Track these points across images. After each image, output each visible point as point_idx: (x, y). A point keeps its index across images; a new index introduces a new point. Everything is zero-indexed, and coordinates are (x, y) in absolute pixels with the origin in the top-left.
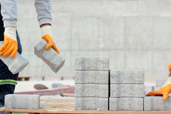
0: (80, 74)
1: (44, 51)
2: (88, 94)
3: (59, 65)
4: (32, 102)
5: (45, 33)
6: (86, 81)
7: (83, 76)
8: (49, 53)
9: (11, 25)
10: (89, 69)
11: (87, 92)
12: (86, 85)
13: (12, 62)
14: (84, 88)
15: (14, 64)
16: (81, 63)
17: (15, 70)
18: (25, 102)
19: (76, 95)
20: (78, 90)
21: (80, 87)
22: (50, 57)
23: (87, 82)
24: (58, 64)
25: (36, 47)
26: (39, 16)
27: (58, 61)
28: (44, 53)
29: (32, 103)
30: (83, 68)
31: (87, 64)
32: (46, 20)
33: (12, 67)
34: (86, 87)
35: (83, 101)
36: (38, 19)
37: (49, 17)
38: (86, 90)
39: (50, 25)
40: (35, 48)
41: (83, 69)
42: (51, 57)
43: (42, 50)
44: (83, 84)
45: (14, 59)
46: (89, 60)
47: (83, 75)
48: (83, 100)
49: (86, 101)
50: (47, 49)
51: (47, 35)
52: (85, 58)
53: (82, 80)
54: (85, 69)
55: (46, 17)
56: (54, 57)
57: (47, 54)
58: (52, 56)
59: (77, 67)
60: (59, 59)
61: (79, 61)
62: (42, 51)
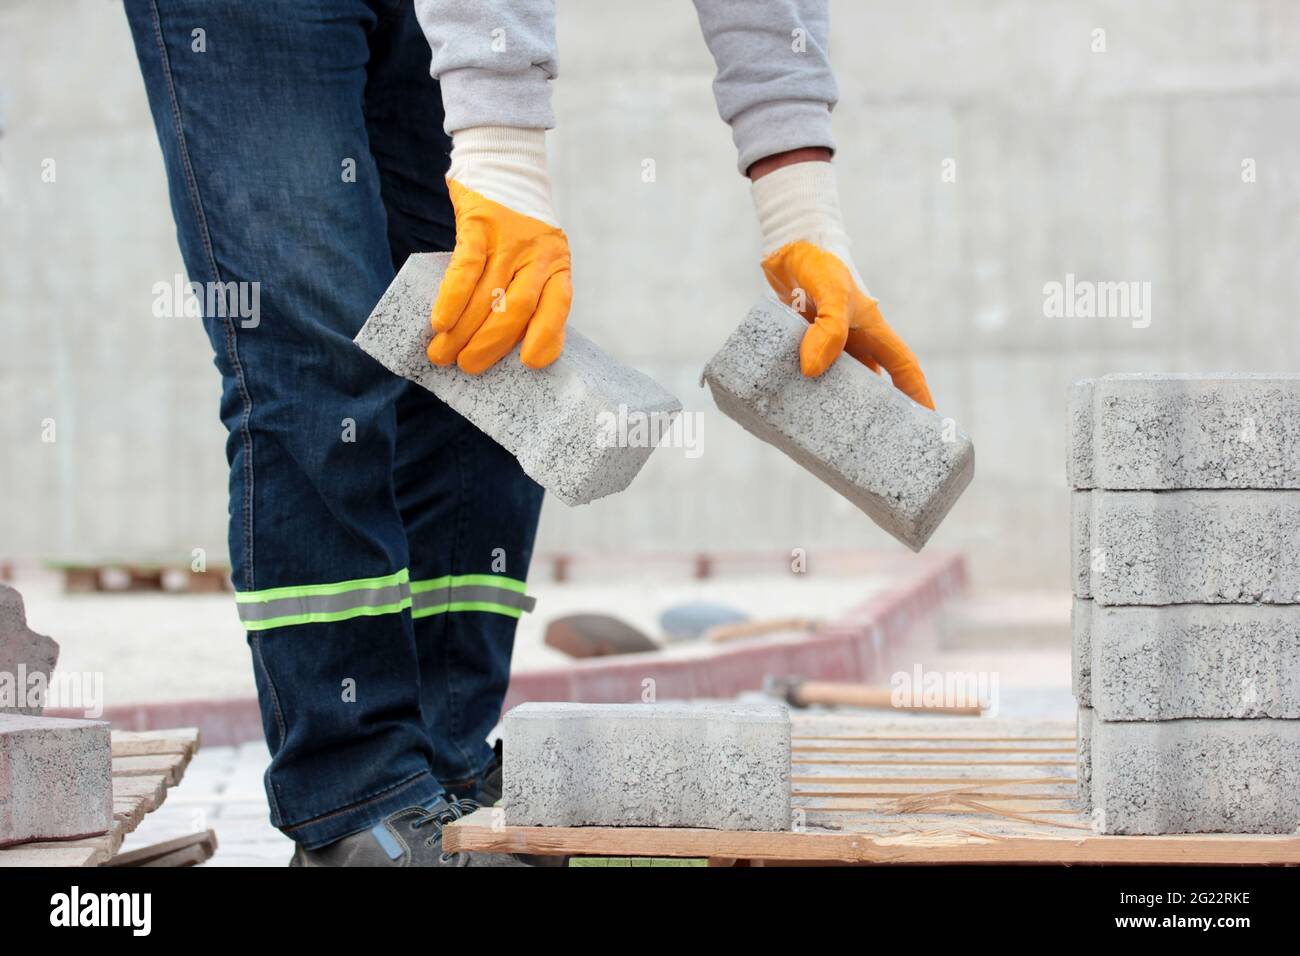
0: (1146, 526)
1: (788, 394)
2: (1211, 695)
3: (924, 500)
4: (740, 768)
5: (781, 230)
6: (1191, 581)
7: (1169, 542)
8: (833, 406)
9: (510, 112)
10: (1217, 483)
11: (1207, 681)
12: (1198, 616)
13: (539, 406)
14: (1179, 648)
15: (564, 417)
16: (1153, 432)
17: (575, 469)
18: (671, 765)
19: (1116, 706)
20: (1130, 662)
21: (1148, 639)
22: (847, 437)
23: (1207, 593)
24: (919, 485)
25: (716, 370)
26: (725, 87)
27: (913, 465)
28: (792, 407)
29: (735, 778)
30: (1171, 473)
31: (1205, 438)
32: (785, 120)
33: (546, 445)
34: (1196, 632)
35: (1174, 757)
36: (721, 108)
37: (813, 89)
38: (1195, 661)
39: (824, 152)
40: (708, 378)
41: (1170, 485)
42: (852, 437)
43: (773, 387)
44: (1172, 612)
45: (552, 383)
46: (1214, 399)
47: (1171, 527)
48: (1172, 744)
49: (1193, 754)
50: (817, 377)
51: (803, 243)
52: (1180, 382)
53: (1164, 577)
54: (1186, 483)
55: (790, 90)
56: (875, 430)
57: (819, 413)
58: (860, 422)
59: (1120, 460)
60: (917, 442)
61: (1139, 415)
62: (774, 396)
